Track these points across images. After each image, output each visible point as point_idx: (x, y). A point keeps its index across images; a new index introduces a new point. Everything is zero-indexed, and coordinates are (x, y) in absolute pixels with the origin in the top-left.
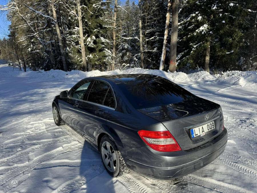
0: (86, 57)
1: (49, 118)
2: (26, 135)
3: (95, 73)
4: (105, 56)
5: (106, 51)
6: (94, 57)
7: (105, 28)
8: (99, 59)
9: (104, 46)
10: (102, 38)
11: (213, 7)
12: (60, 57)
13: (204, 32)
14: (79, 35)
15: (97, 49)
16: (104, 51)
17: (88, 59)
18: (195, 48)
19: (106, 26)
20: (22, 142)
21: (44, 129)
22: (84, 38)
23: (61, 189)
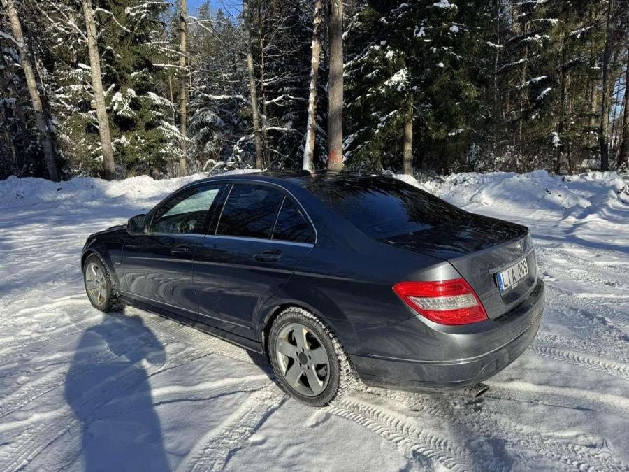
0: (112, 143)
1: (72, 296)
2: (23, 342)
3: (140, 184)
4: (164, 141)
5: (166, 128)
6: (131, 144)
7: (160, 69)
8: (148, 149)
9: (160, 114)
10: (152, 95)
11: (417, 32)
12: (33, 144)
13: (403, 87)
14: (89, 86)
15: (141, 124)
16: (160, 127)
17: (117, 149)
18: (383, 124)
19: (163, 65)
20: (20, 360)
21: (68, 324)
22: (105, 93)
23: (201, 452)
